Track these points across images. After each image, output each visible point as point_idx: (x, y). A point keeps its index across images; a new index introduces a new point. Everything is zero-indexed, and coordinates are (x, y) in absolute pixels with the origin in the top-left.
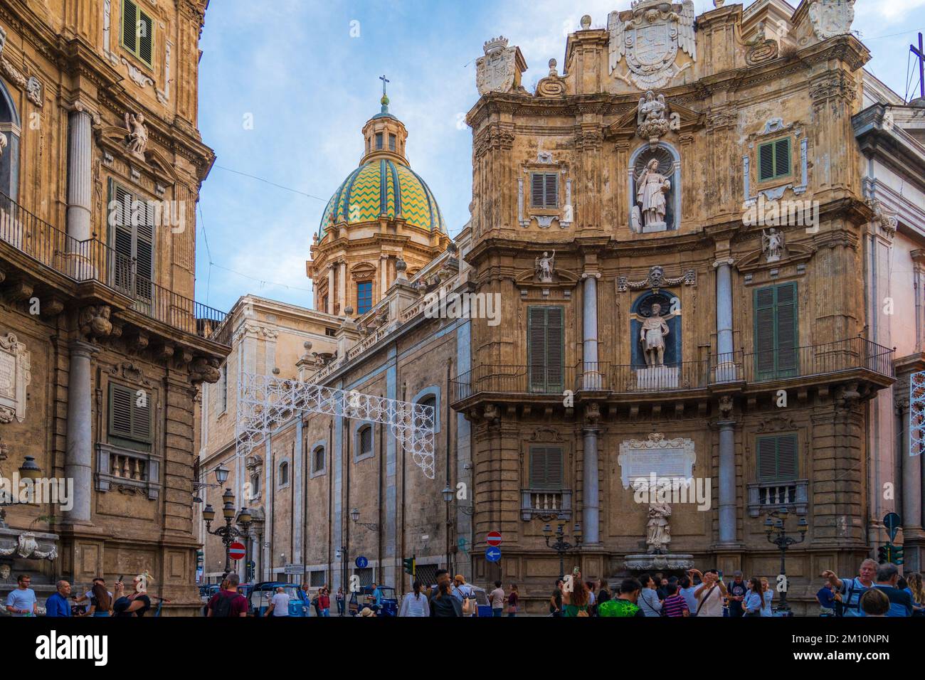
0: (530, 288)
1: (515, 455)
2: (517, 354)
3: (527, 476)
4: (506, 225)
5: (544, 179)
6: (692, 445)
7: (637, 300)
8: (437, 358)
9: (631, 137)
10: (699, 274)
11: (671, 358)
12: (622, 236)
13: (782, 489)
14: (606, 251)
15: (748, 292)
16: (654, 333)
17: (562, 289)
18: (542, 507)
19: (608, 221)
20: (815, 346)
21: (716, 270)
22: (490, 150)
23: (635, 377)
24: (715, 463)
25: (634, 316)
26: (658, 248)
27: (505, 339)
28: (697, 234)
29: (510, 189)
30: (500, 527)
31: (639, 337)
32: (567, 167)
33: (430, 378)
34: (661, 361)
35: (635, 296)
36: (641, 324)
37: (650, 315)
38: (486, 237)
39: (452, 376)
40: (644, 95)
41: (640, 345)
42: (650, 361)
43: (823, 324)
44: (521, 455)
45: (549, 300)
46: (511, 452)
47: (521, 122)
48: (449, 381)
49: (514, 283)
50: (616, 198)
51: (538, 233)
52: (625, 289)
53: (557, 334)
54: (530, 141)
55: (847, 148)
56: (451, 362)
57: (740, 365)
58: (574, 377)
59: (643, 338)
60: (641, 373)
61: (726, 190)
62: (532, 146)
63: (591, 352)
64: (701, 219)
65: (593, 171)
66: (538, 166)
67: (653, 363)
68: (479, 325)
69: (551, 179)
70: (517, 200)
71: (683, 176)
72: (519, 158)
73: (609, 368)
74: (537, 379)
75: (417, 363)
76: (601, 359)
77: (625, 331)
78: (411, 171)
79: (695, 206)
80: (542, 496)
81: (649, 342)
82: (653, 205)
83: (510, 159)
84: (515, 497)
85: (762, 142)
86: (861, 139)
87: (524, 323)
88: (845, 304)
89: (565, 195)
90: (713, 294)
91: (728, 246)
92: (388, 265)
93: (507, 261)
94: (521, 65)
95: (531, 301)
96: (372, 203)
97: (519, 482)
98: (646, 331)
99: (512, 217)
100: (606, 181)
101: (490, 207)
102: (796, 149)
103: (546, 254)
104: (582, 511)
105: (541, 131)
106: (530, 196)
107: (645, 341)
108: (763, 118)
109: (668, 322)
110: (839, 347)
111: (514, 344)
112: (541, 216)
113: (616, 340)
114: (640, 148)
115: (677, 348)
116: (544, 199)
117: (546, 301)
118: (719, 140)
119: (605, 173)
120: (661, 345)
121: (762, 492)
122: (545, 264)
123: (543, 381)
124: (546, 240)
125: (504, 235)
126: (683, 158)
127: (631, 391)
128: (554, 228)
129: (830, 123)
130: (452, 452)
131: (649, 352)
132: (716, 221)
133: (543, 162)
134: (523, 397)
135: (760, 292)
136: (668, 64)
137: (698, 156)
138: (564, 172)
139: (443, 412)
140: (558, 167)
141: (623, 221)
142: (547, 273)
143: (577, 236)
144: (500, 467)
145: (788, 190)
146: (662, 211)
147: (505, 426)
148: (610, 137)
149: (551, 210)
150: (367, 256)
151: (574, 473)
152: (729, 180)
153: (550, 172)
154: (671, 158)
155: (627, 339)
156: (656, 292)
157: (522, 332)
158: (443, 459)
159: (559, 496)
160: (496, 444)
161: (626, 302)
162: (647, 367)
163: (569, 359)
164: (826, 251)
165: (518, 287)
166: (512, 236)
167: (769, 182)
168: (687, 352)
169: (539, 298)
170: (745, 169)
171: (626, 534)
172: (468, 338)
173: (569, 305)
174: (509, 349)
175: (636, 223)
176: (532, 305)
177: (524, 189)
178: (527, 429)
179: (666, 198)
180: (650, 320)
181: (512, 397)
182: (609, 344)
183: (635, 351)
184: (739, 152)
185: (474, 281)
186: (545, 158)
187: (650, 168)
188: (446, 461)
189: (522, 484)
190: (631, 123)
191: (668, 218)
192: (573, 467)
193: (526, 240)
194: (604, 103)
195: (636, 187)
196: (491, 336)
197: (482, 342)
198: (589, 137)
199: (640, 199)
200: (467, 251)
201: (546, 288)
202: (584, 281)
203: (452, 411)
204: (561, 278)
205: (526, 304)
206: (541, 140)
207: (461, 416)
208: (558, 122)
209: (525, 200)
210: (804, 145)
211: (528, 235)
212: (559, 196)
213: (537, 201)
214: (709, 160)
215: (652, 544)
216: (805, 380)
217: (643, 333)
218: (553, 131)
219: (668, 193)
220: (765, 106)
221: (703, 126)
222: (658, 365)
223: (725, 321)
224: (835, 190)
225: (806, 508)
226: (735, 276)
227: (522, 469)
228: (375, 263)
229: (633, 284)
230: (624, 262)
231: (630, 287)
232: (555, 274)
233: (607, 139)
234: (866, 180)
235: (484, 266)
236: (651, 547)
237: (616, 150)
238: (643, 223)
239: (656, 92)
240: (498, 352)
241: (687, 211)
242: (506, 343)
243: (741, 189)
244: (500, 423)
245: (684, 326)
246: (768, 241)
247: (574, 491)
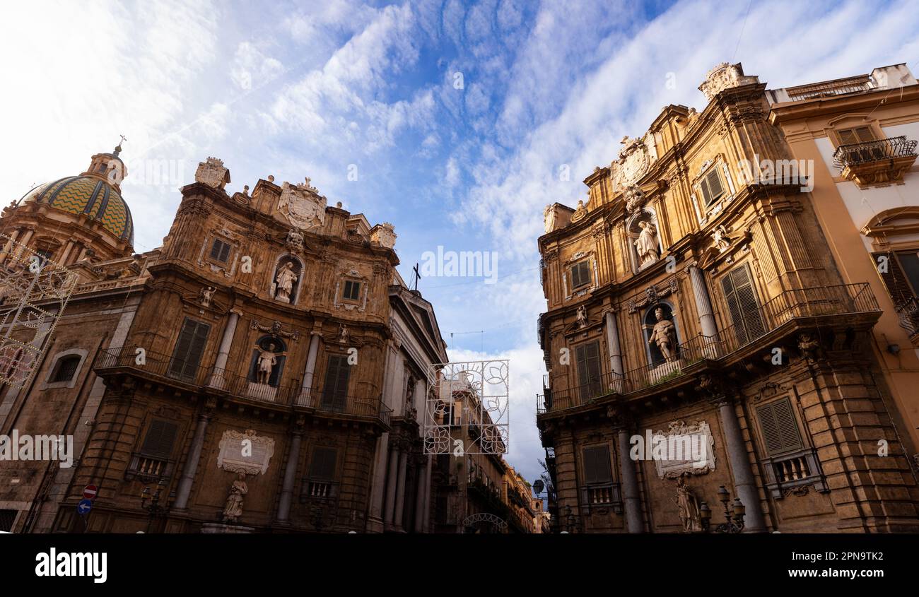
0: (191, 305)
1: (137, 423)
2: (166, 346)
3: (141, 443)
4: (188, 260)
5: (223, 245)
6: (273, 444)
7: (262, 337)
8: (95, 329)
9: (281, 245)
10: (302, 335)
11: (273, 382)
12: (262, 296)
13: (323, 486)
14: (250, 301)
15: (326, 355)
16: (267, 363)
17: (214, 314)
18: (146, 470)
19: (255, 284)
20: (356, 397)
21: (312, 336)
22: (192, 213)
23: (247, 387)
24: (285, 460)
25: (256, 347)
26: (282, 311)
27: (160, 333)
28: (306, 312)
29: (198, 241)
30: (101, 483)
31: (257, 361)
32: (239, 244)
33: (82, 343)
34: (267, 381)
35: (261, 335)
36: (260, 354)
37: (267, 350)
38: (170, 262)
39: (104, 347)
40: (294, 228)
41: (256, 367)
42: (260, 380)
43: (361, 386)
44: (143, 424)
45: (202, 318)
46: (134, 420)
47: (216, 207)
48: (100, 349)
49: (181, 298)
50: (264, 274)
51: (209, 273)
52: (256, 328)
53: (201, 342)
54: (220, 220)
55: (385, 300)
56: (108, 335)
57: (313, 398)
58: (205, 375)
59: (259, 363)
60: (252, 386)
61: (326, 295)
62: (221, 224)
63: (222, 362)
64: (309, 305)
65: (254, 253)
66: (220, 235)
67: (262, 381)
68: (143, 317)
69: (227, 247)
70: (200, 249)
71: (305, 278)
72: (210, 226)
73: (232, 377)
74: (176, 368)
75: (74, 327)
76: (228, 368)
77: (249, 355)
78: (121, 197)
79: (308, 297)
80: (149, 461)
81: (262, 366)
82: (285, 287)
83: (203, 224)
84: (125, 458)
85: (347, 279)
86: (391, 298)
87: (179, 327)
88: (374, 378)
89: (233, 260)
90: (307, 349)
91: (321, 325)
92: (74, 247)
93: (180, 282)
94: (227, 178)
95: (190, 314)
96: (79, 202)
97: (133, 446)
98: (262, 359)
99: (194, 257)
100: (261, 262)
101: (180, 245)
102: (363, 290)
103: (210, 288)
104: (181, 480)
105: (228, 218)
106: (210, 250)
107: (260, 365)
108: (350, 268)
109: (277, 358)
110: (368, 402)
111: (167, 340)
112: (214, 264)
113: (241, 358)
114: (285, 254)
115: (279, 376)
116: (219, 256)
117: (200, 317)
118: (327, 268)
119: (261, 257)
120: (269, 371)
121: (311, 485)
122: (207, 295)
123: (180, 371)
124: (212, 280)
125: (184, 265)
126: (307, 269)
127: (241, 396)
128: (221, 275)
129: (379, 285)
130: (79, 407)
131: (260, 373)
132: (317, 309)
133: (225, 235)
134: (160, 379)
135: (333, 357)
136: (309, 220)
137: (315, 272)
138: (236, 246)
139: (83, 372)
140: (234, 242)
141: (265, 288)
142: (207, 300)
143: (234, 285)
144: (121, 430)
145: (355, 307)
146: (289, 292)
147: (137, 397)
148: (269, 240)
149: (221, 264)
150: (58, 234)
151: (182, 447)
152: (328, 291)
153: (228, 243)
154: (301, 266)
155: (248, 360)
156: (274, 336)
157: (175, 332)
158: (67, 412)
159: (164, 464)
160: (123, 410)
161: (255, 336)
162: (256, 382)
163: (205, 361)
164: (368, 346)
165: (182, 301)
166: (190, 268)
167: (347, 300)
168: (284, 380)
169: (195, 314)
170: (337, 289)
171: (209, 504)
172: (129, 323)
173: (216, 325)
174: (161, 341)
175: (272, 292)
176: (189, 317)
177: (207, 244)
178: (155, 405)
179: (293, 285)
180: (266, 353)
181: (152, 376)
182: (236, 360)
183: (252, 369)
184: (336, 279)
185: (150, 285)
186: (227, 234)
187: (288, 266)
188: (69, 414)
189: (135, 447)
190: (283, 239)
191: (292, 297)
192: (183, 443)
193: (199, 274)
194: (269, 221)
195: (277, 273)
196: (150, 327)
197: (141, 330)
198: (257, 234)
199: (278, 280)
200: (151, 264)
201: (203, 309)
202: (230, 314)
203: (93, 374)
204: (216, 307)
205: (184, 314)
206: (227, 223)
207: (99, 380)
208: (241, 218)
209: (206, 251)
210: (367, 290)
211: (201, 272)
212: (229, 258)
213: (214, 254)
214: (320, 276)
215: (228, 516)
216: (347, 417)
217: (260, 359)
218: (236, 221)
219: (295, 284)
220: (352, 263)
221: (321, 258)
222: (264, 383)
223: (310, 368)
224: (377, 317)
225: (335, 501)
226: (321, 344)
227: (139, 435)
228: (63, 242)
229: (262, 327)
230: (259, 312)
231: (259, 328)
232: (212, 303)
233: (267, 240)
234: (391, 318)
235: (162, 280)
236: (226, 518)
237: (271, 248)
238: (276, 294)
239: (300, 231)
240: (151, 341)
241: (302, 297)
242: (161, 336)
243: (333, 298)
244: (134, 394)
245: (286, 364)
246: (342, 331)
247: (178, 462)
